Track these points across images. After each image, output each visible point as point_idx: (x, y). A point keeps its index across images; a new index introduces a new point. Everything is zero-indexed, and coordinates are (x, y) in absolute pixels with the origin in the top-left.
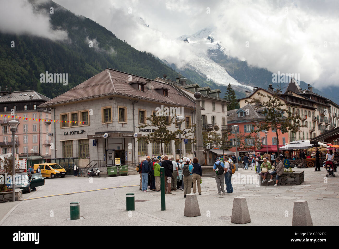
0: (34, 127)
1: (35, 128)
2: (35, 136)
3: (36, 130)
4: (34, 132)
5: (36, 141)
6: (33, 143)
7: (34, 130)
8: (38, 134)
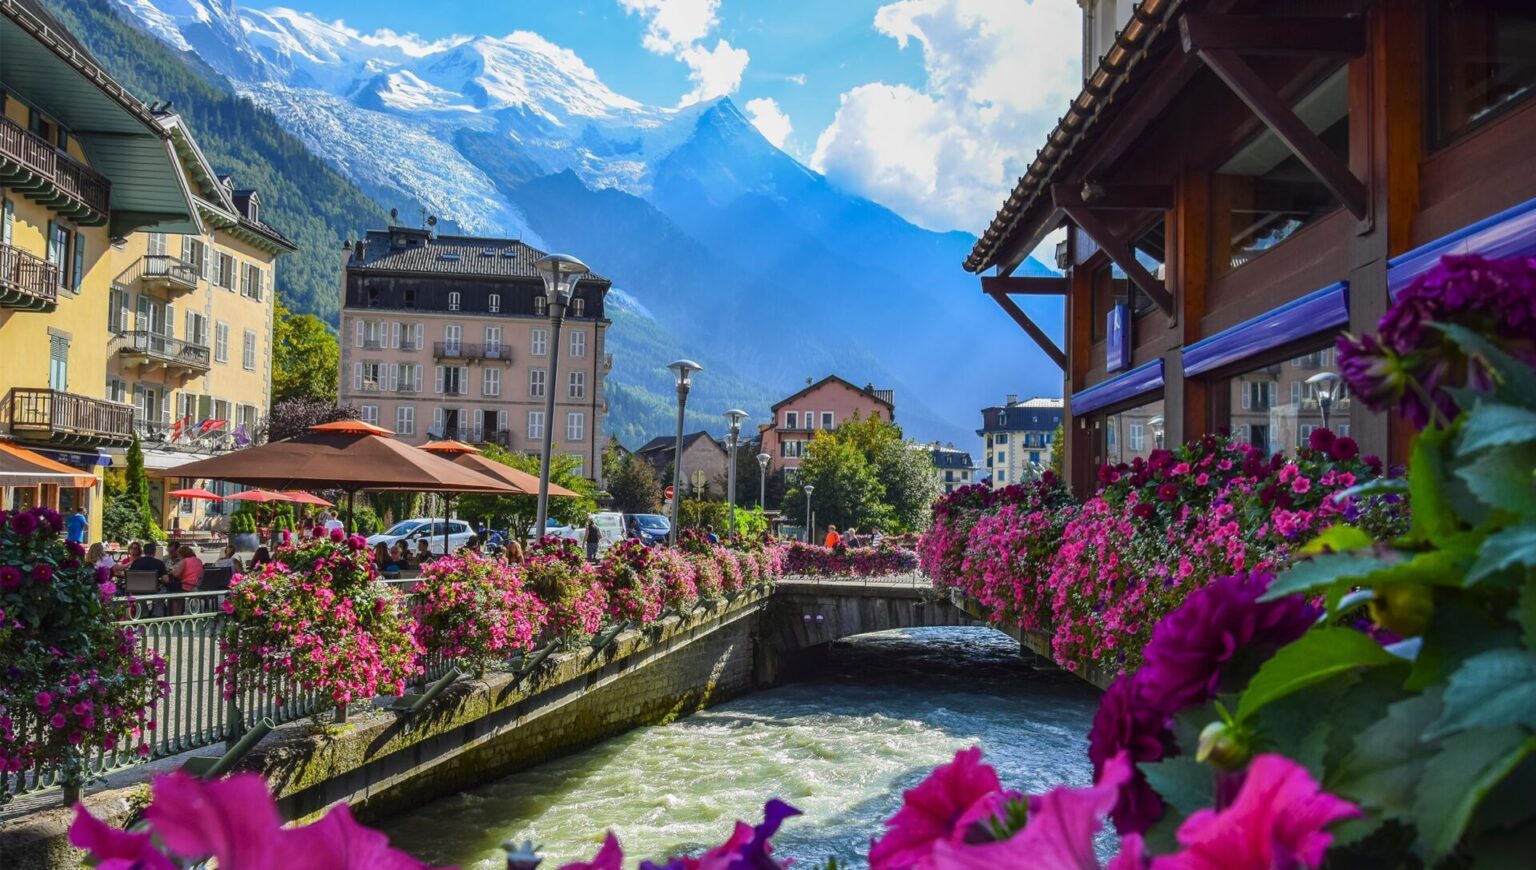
0: (573, 382)
1: (576, 385)
2: (576, 415)
3: (580, 394)
4: (572, 400)
5: (579, 436)
6: (567, 441)
7: (573, 394)
8: (591, 409)
